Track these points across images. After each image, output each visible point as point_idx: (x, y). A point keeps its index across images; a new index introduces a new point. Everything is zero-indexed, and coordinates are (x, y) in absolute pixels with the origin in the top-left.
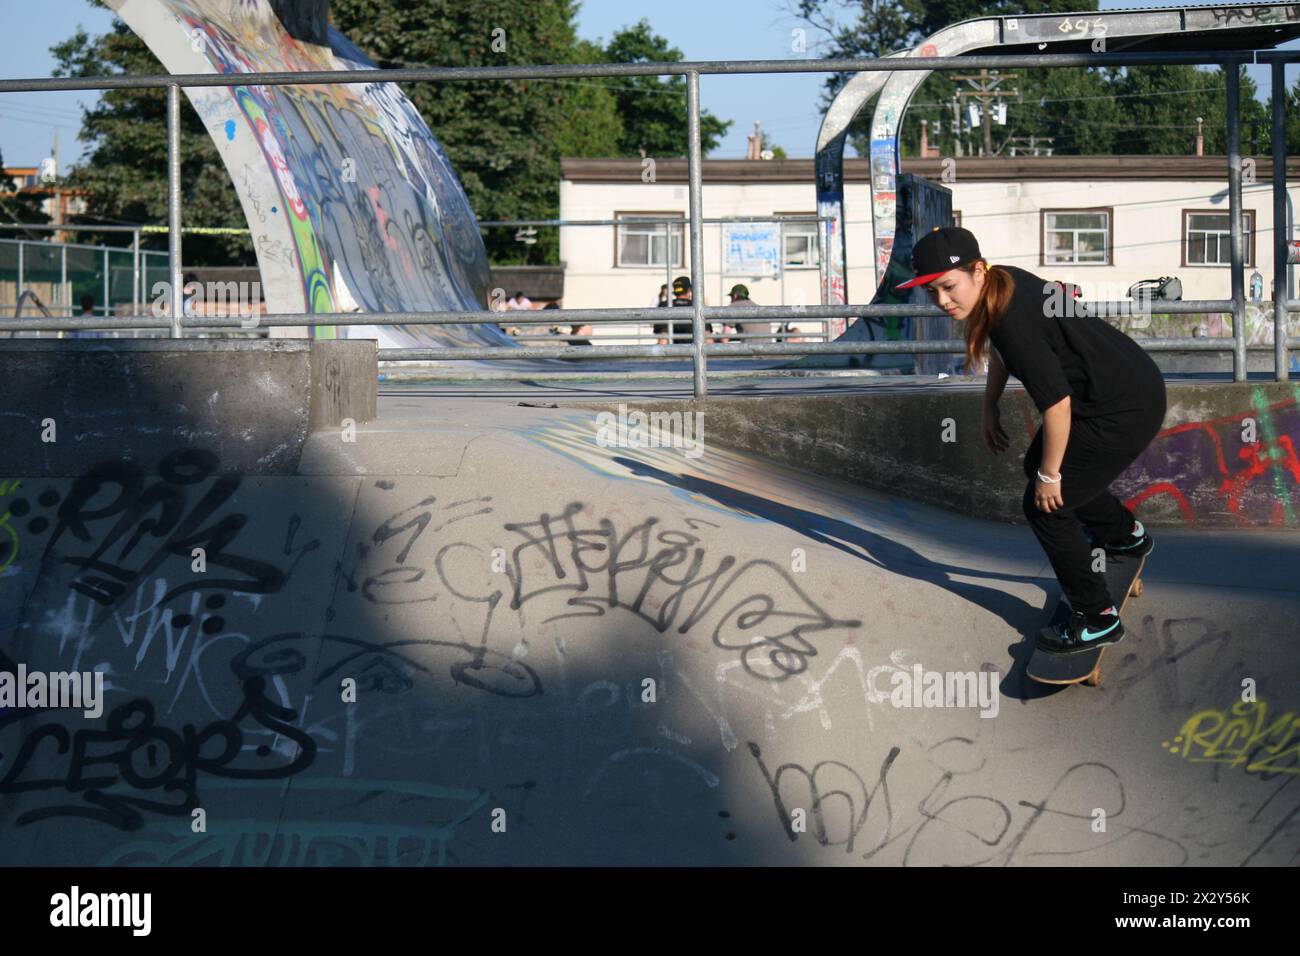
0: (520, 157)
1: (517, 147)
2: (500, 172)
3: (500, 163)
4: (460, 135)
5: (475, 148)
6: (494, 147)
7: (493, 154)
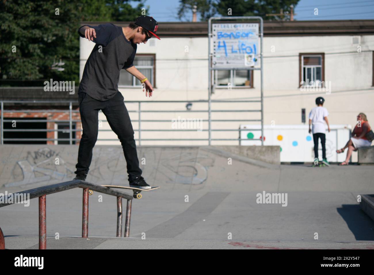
0: (60, 35)
1: (59, 31)
2: (50, 43)
3: (50, 39)
4: (28, 24)
5: (36, 30)
6: (46, 29)
7: (46, 33)
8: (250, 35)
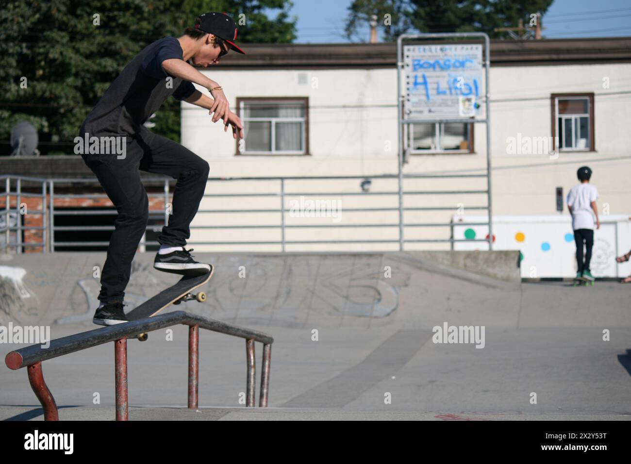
8: (468, 64)
